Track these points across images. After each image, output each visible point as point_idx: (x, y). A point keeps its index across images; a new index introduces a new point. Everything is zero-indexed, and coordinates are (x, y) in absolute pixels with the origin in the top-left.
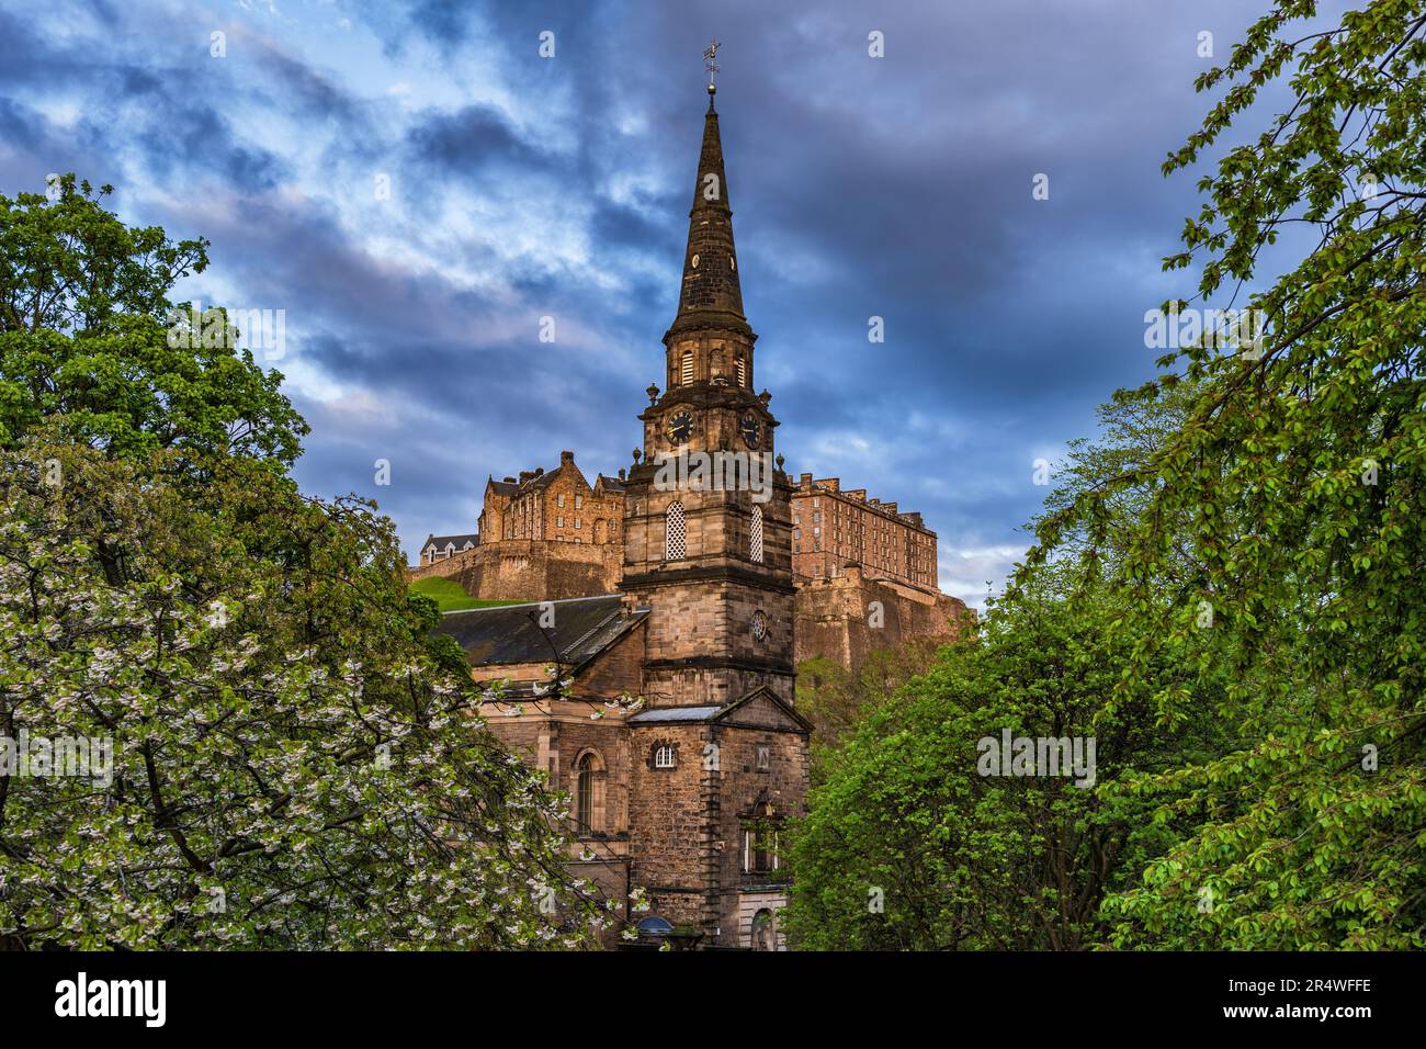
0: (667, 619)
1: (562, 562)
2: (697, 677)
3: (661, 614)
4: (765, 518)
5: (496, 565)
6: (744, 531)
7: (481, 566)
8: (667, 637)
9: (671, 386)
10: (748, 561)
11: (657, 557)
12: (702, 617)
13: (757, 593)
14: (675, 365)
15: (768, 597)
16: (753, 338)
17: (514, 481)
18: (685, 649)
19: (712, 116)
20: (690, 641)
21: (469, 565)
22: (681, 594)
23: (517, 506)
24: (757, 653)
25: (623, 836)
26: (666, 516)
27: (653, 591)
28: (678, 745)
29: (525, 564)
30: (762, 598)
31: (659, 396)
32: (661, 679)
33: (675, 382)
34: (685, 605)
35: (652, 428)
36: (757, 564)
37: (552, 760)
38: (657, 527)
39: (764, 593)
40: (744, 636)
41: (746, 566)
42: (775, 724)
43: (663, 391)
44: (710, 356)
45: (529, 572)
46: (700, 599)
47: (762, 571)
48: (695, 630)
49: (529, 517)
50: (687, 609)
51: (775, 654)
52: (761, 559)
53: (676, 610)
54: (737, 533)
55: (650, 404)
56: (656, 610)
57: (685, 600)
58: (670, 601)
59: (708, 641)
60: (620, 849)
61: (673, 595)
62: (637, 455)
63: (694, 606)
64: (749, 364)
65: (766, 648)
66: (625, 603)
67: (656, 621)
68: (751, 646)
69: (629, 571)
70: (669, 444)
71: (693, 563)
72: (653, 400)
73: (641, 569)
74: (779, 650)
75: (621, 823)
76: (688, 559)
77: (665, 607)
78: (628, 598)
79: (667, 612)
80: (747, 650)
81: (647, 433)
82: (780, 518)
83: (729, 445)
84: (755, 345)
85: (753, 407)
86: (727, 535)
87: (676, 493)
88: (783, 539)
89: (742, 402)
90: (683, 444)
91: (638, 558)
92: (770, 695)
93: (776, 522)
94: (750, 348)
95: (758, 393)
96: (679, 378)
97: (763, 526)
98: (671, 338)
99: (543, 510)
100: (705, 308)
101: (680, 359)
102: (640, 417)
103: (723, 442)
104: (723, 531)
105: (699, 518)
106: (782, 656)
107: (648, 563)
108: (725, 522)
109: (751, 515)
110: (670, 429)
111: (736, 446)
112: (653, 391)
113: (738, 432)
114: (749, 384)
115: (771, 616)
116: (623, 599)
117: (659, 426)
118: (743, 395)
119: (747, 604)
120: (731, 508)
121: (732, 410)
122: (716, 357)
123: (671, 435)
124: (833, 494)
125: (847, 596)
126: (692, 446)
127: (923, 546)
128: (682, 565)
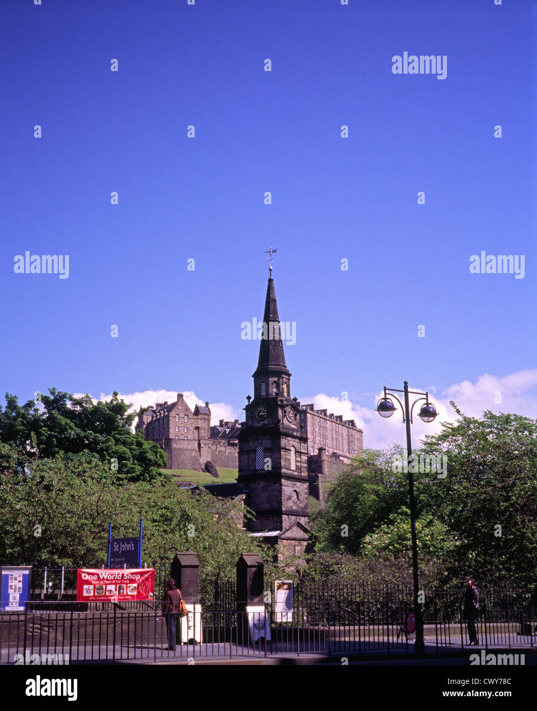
0: (257, 494)
1: (179, 449)
2: (271, 518)
3: (255, 492)
4: (296, 452)
6: (288, 457)
8: (257, 501)
9: (256, 396)
10: (290, 470)
11: (253, 468)
12: (272, 493)
13: (294, 483)
14: (258, 387)
15: (298, 484)
16: (289, 375)
17: (153, 407)
18: (265, 507)
19: (271, 280)
20: (267, 503)
22: (262, 483)
24: (295, 508)
26: (256, 451)
27: (251, 483)
30: (296, 485)
31: (252, 400)
33: (258, 394)
34: (265, 488)
35: (249, 413)
36: (294, 471)
38: (252, 455)
39: (297, 483)
40: (289, 501)
41: (289, 472)
42: (302, 537)
43: (253, 398)
44: (272, 384)
46: (271, 486)
47: (296, 473)
48: (269, 499)
49: (161, 426)
50: (265, 490)
51: (302, 508)
52: (295, 469)
53: (261, 490)
54: (286, 458)
55: (248, 404)
57: (265, 486)
58: (258, 486)
59: (274, 503)
61: (260, 484)
63: (269, 489)
64: (288, 386)
65: (298, 506)
67: (252, 495)
68: (292, 505)
69: (241, 474)
70: (256, 421)
72: (249, 402)
73: (246, 473)
74: (303, 506)
77: (256, 489)
78: (241, 485)
79: (257, 491)
80: (291, 507)
81: (247, 416)
82: (302, 451)
83: (281, 422)
84: (291, 378)
85: (291, 405)
86: (282, 460)
87: (260, 442)
88: (303, 460)
89: (286, 403)
90: (262, 421)
91: (244, 469)
92: (299, 525)
93: (301, 453)
94: (289, 380)
95: (292, 398)
96: (260, 393)
97: (296, 454)
98: (256, 376)
99: (169, 423)
100: (270, 363)
101: (260, 385)
102: (244, 409)
103: (280, 421)
104: (280, 458)
105: (270, 452)
106: (304, 508)
107: (249, 470)
108: (280, 454)
109: (290, 451)
110: (257, 414)
111: (284, 422)
112: (249, 398)
113: (285, 416)
114: (289, 394)
115: (300, 492)
116: (238, 486)
117: (252, 413)
118: (286, 400)
119: (290, 488)
120: (283, 449)
121: (283, 407)
122: (275, 385)
123: (257, 417)
124: (311, 412)
125: (319, 464)
126: (266, 422)
127: (356, 437)
128: (263, 471)
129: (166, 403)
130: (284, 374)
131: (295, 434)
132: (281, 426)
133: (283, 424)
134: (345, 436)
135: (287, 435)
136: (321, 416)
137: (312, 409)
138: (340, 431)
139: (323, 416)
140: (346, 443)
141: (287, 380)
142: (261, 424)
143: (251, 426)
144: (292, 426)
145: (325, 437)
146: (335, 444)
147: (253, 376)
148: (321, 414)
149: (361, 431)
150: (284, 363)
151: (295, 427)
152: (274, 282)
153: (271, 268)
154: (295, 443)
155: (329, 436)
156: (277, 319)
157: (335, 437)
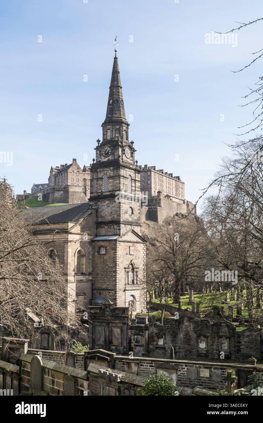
0: (103, 210)
1: (73, 192)
2: (112, 227)
3: (101, 208)
4: (132, 179)
5: (53, 193)
6: (125, 183)
7: (49, 193)
8: (103, 215)
9: (104, 139)
11: (100, 191)
12: (114, 209)
14: (105, 133)
15: (133, 203)
16: (128, 125)
17: (59, 167)
18: (109, 218)
19: (116, 58)
20: (110, 216)
21: (45, 193)
22: (107, 202)
23: (60, 175)
24: (130, 219)
25: (90, 274)
26: (102, 178)
27: (99, 201)
28: (106, 247)
29: (62, 192)
30: (131, 203)
31: (100, 143)
32: (101, 227)
33: (105, 138)
34: (108, 205)
35: (98, 152)
37: (69, 252)
38: (100, 182)
40: (126, 214)
42: (135, 241)
43: (101, 141)
44: (115, 131)
45: (63, 195)
46: (113, 204)
49: (63, 178)
50: (109, 206)
51: (135, 220)
52: (131, 192)
53: (106, 207)
55: (97, 145)
56: (100, 207)
57: (108, 204)
58: (104, 204)
59: (115, 216)
60: (90, 278)
61: (105, 202)
62: (94, 160)
63: (111, 206)
64: (127, 133)
65: (132, 218)
66: (90, 205)
67: (100, 210)
68: (128, 218)
69: (92, 195)
70: (103, 157)
71: (111, 193)
72: (98, 144)
73: (95, 195)
74: (136, 218)
75: (90, 270)
76: (109, 191)
77: (102, 206)
78: (91, 203)
79: (103, 208)
81: (97, 154)
82: (137, 179)
83: (121, 158)
84: (129, 127)
85: (128, 146)
86: (121, 184)
87: (105, 172)
88: (138, 185)
89: (125, 144)
90: (107, 157)
91: (94, 191)
92: (133, 232)
93: (135, 180)
94: (127, 128)
95: (130, 142)
96: (106, 137)
97: (132, 181)
98: (104, 125)
99: (67, 176)
100: (114, 116)
101: (107, 132)
102: (95, 149)
103: (119, 157)
104: (120, 183)
105: (112, 179)
106: (138, 220)
107: (97, 193)
108: (120, 180)
109: (128, 178)
110: (104, 152)
111: (123, 158)
112: (98, 141)
113: (124, 153)
114: (127, 139)
115: (134, 208)
116: (90, 204)
117: (100, 152)
118: (125, 142)
119: (127, 205)
120: (122, 176)
121: (122, 147)
122: (117, 131)
123: (104, 154)
124: (154, 171)
125: (158, 201)
126: (110, 158)
127: (180, 186)
128: (107, 193)
129: (66, 164)
130: (124, 123)
131: (131, 166)
132: (121, 161)
133: (122, 159)
134: (174, 186)
135: (125, 167)
136: (160, 173)
138: (171, 183)
140: (174, 189)
141: (126, 129)
142: (106, 159)
143: (100, 161)
144: (130, 161)
145: (162, 185)
146: (167, 190)
147: (102, 126)
148: (160, 172)
149: (183, 183)
150: (124, 115)
151: (132, 162)
152: (118, 60)
153: (117, 50)
154: (132, 173)
155: (165, 186)
156: (120, 85)
157: (168, 186)
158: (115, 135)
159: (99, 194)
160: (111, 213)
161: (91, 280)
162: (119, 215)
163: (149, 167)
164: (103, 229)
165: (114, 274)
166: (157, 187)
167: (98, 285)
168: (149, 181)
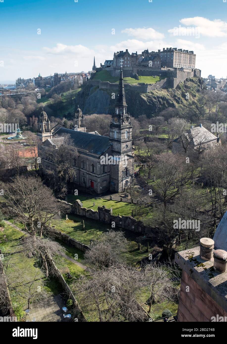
1: (126, 70)
5: (115, 70)
7: (113, 70)
8: (114, 148)
13: (126, 143)
15: (128, 143)
17: (119, 52)
18: (117, 150)
23: (119, 58)
25: (109, 172)
26: (114, 132)
27: (113, 142)
32: (114, 153)
35: (113, 119)
36: (126, 139)
37: (99, 166)
40: (124, 149)
41: (124, 140)
42: (128, 158)
44: (120, 110)
54: (123, 136)
56: (113, 144)
57: (116, 144)
59: (119, 150)
60: (109, 173)
62: (111, 122)
63: (118, 145)
64: (126, 110)
65: (127, 149)
67: (113, 146)
73: (111, 138)
75: (109, 171)
76: (117, 139)
78: (110, 142)
80: (125, 151)
83: (122, 124)
85: (126, 117)
87: (116, 129)
92: (128, 155)
93: (129, 132)
101: (116, 110)
104: (121, 136)
105: (118, 134)
109: (125, 133)
114: (126, 113)
115: (128, 145)
119: (124, 145)
120: (122, 133)
123: (115, 121)
124: (175, 51)
125: (175, 74)
126: (117, 123)
127: (193, 57)
128: (116, 139)
129: (123, 51)
132: (122, 126)
134: (189, 58)
135: (124, 129)
136: (179, 52)
137: (176, 50)
138: (187, 56)
139: (180, 52)
140: (188, 60)
143: (113, 123)
145: (180, 59)
146: (184, 61)
148: (180, 51)
149: (195, 55)
151: (128, 124)
154: (127, 130)
155: (182, 59)
157: (184, 59)
158: (120, 112)
159: (113, 138)
160: (118, 148)
161: (110, 174)
162: (121, 150)
163: (173, 49)
164: (114, 154)
165: (118, 174)
166: (177, 61)
167: (112, 177)
168: (172, 58)
